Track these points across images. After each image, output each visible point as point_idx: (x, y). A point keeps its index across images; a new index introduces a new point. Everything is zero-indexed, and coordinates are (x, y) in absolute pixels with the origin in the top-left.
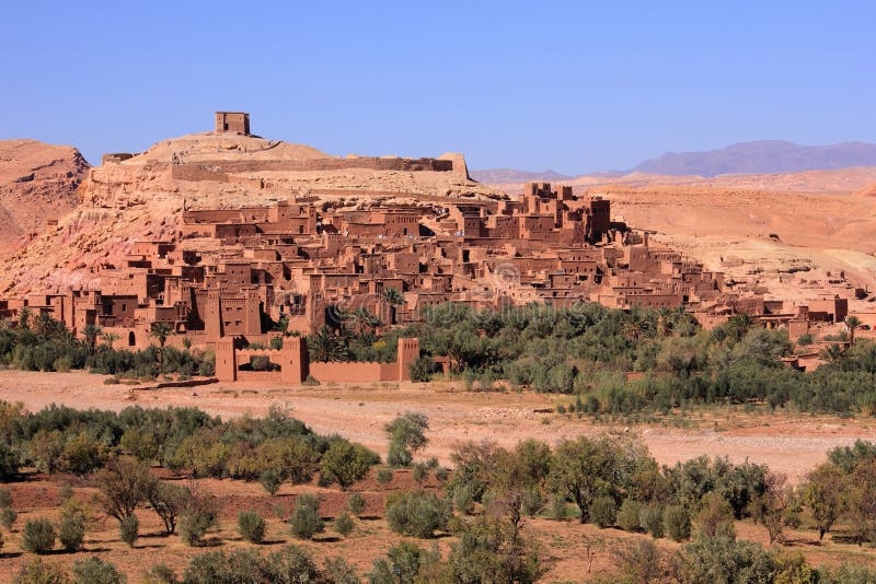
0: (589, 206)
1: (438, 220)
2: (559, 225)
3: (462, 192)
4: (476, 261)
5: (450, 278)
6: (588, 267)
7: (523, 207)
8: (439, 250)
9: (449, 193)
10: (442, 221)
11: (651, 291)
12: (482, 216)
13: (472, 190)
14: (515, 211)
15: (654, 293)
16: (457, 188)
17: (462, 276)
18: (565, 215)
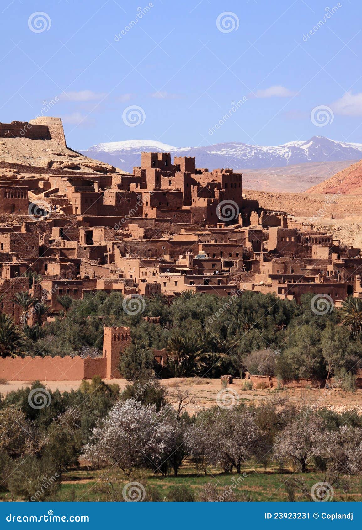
0: (219, 180)
1: (47, 195)
2: (188, 202)
3: (65, 163)
4: (104, 243)
5: (77, 263)
6: (234, 251)
7: (141, 181)
8: (56, 231)
9: (51, 164)
10: (51, 197)
11: (313, 279)
12: (96, 191)
13: (76, 161)
14: (133, 185)
15: (317, 281)
16: (59, 159)
17: (89, 261)
18: (194, 190)
